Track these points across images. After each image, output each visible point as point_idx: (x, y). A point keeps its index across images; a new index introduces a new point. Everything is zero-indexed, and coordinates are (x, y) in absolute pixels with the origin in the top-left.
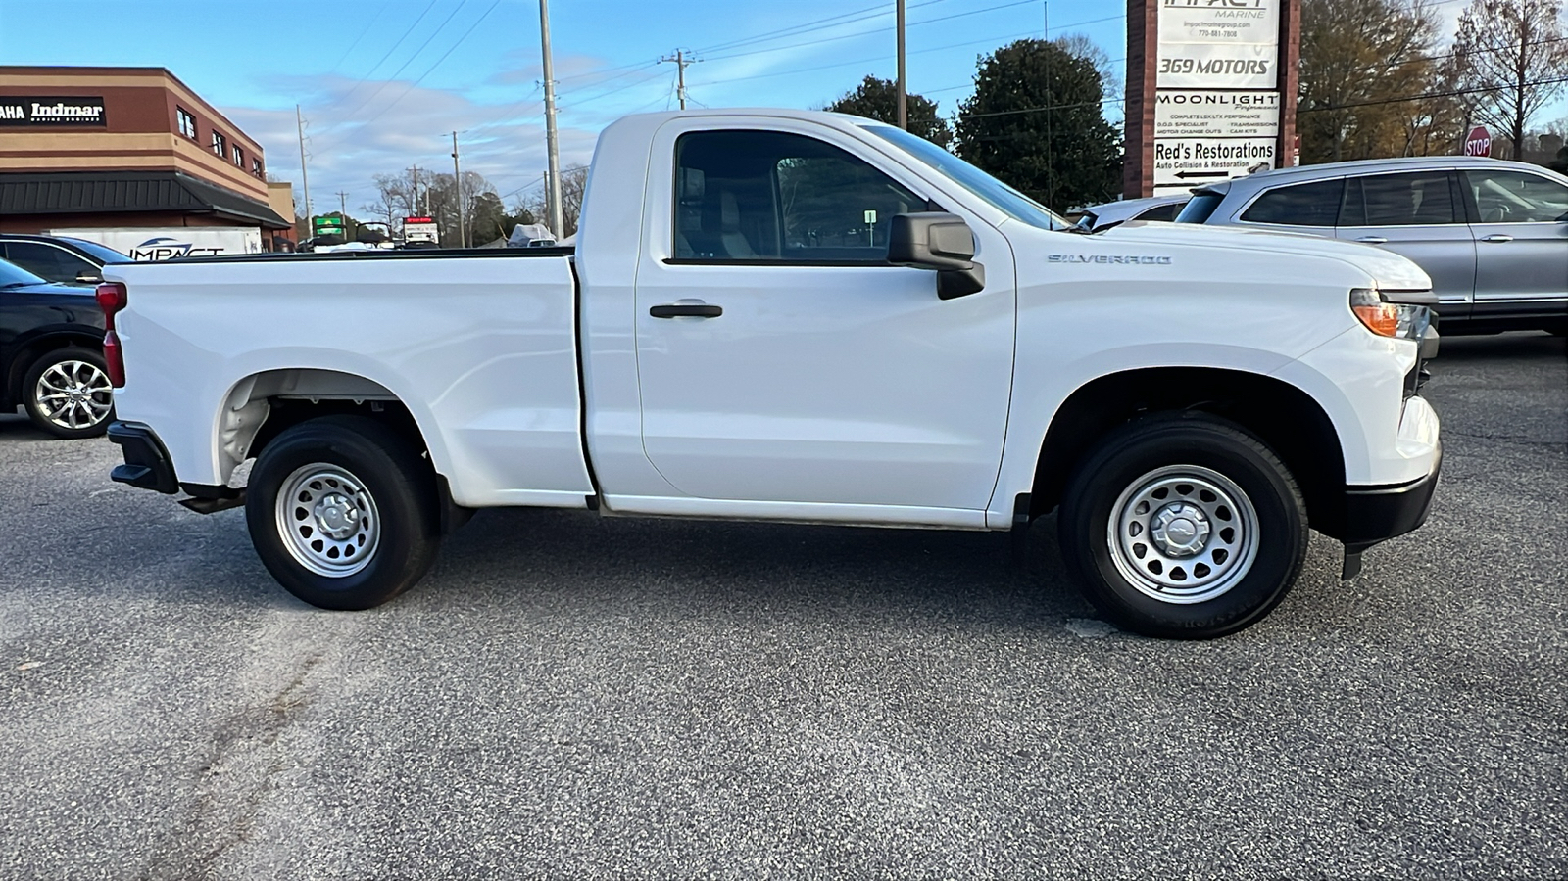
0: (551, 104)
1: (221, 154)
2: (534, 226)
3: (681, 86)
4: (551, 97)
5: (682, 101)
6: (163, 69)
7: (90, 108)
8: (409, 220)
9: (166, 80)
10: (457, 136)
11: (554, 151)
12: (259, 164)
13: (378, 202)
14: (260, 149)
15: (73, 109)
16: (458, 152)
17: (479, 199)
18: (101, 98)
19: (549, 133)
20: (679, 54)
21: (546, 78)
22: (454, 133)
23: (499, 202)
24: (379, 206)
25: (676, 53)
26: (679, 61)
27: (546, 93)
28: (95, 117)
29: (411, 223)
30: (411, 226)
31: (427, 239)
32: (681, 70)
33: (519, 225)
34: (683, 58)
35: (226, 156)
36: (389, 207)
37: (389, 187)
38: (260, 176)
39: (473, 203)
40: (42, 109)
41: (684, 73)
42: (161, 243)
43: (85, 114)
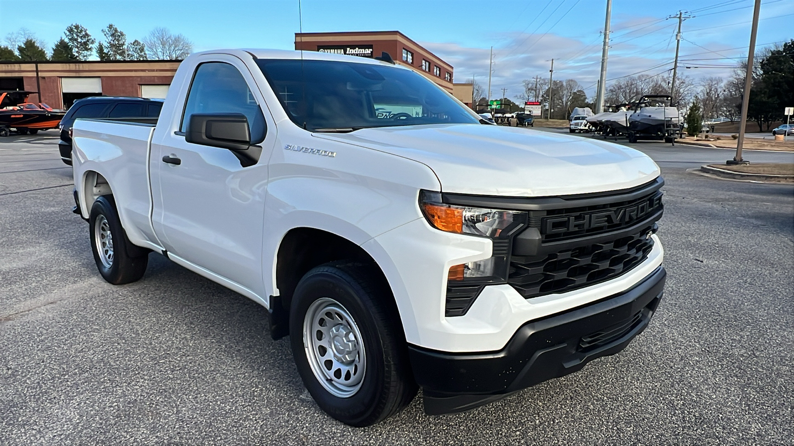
0: (606, 44)
1: (427, 70)
2: (584, 109)
3: (679, 32)
4: (607, 40)
5: (678, 41)
6: (398, 32)
7: (367, 50)
8: (528, 103)
9: (398, 36)
10: (554, 61)
11: (604, 69)
12: (451, 75)
13: (523, 94)
14: (452, 68)
15: (361, 50)
16: (553, 70)
17: (575, 93)
18: (372, 45)
19: (603, 60)
20: (681, 14)
21: (606, 30)
22: (553, 60)
23: (585, 96)
24: (524, 96)
25: (679, 13)
26: (680, 18)
27: (605, 38)
28: (369, 54)
29: (529, 105)
30: (529, 106)
31: (529, 113)
32: (680, 23)
33: (577, 108)
34: (682, 16)
35: (430, 71)
36: (528, 96)
37: (530, 86)
38: (451, 81)
39: (570, 95)
40: (351, 50)
41: (682, 24)
42: (380, 110)
43: (365, 53)
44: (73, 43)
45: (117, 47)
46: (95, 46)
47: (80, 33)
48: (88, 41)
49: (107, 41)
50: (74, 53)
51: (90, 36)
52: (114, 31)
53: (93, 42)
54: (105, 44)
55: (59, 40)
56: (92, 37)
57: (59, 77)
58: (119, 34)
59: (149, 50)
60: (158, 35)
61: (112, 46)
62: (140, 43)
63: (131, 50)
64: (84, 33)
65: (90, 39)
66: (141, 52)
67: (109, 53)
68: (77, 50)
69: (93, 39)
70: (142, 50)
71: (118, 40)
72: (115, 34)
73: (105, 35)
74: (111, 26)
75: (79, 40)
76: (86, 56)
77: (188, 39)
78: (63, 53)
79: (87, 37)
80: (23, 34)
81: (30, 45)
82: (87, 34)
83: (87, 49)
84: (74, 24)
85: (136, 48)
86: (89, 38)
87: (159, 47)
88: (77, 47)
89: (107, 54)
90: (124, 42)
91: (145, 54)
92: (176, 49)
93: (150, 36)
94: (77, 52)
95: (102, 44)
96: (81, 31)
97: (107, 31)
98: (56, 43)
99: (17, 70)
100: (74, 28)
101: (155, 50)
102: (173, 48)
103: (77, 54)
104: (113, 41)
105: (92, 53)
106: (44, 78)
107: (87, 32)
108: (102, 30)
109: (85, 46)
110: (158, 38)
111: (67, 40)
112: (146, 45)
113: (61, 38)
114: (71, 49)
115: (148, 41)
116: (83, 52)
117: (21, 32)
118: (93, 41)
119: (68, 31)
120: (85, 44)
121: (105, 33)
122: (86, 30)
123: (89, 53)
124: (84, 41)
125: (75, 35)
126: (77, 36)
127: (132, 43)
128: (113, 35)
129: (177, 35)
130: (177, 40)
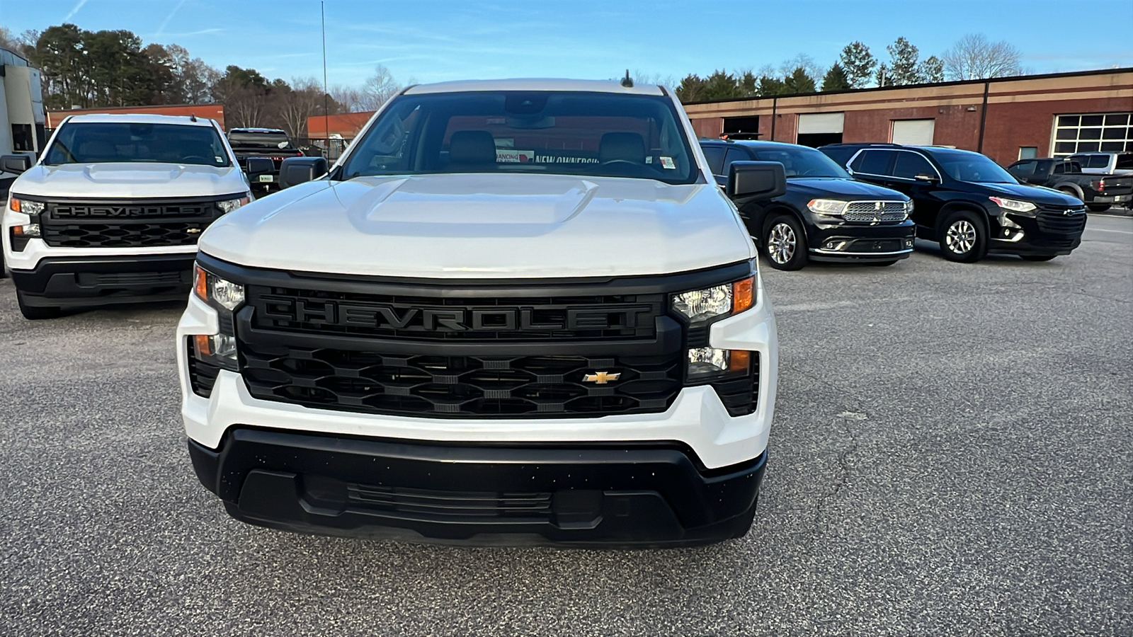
44: (849, 68)
45: (905, 68)
46: (875, 70)
47: (859, 53)
48: (868, 63)
49: (892, 61)
50: (848, 82)
51: (872, 56)
52: (903, 47)
53: (873, 65)
54: (890, 66)
55: (833, 65)
56: (874, 58)
57: (797, 114)
58: (910, 50)
59: (951, 68)
60: (967, 45)
61: (898, 67)
62: (937, 59)
63: (924, 70)
64: (864, 53)
65: (870, 61)
66: (936, 73)
67: (893, 78)
68: (851, 76)
69: (874, 60)
70: (939, 70)
71: (907, 59)
72: (905, 50)
73: (891, 53)
74: (900, 40)
75: (857, 63)
76: (862, 84)
77: (1014, 47)
78: (837, 82)
79: (867, 58)
80: (800, 61)
81: (799, 74)
82: (867, 54)
83: (865, 75)
84: (854, 43)
85: (931, 68)
86: (869, 59)
87: (966, 64)
88: (853, 73)
89: (890, 79)
90: (915, 61)
91: (942, 75)
92: (992, 64)
93: (955, 48)
94: (852, 79)
95: (886, 66)
96: (861, 51)
97: (894, 47)
98: (829, 70)
99: (754, 107)
100: (853, 47)
101: (959, 68)
102: (986, 62)
103: (851, 83)
104: (901, 60)
105: (871, 79)
106: (780, 116)
107: (869, 51)
108: (888, 47)
109: (863, 71)
110: (967, 50)
111: (842, 65)
112: (946, 62)
113: (836, 62)
114: (845, 77)
115: (951, 56)
116: (860, 79)
117: (799, 58)
118: (874, 63)
119: (846, 52)
120: (865, 67)
121: (891, 50)
122: (869, 48)
123: (866, 80)
124: (863, 63)
125: (852, 57)
126: (856, 57)
127: (927, 61)
128: (901, 53)
129: (998, 42)
130: (996, 50)
